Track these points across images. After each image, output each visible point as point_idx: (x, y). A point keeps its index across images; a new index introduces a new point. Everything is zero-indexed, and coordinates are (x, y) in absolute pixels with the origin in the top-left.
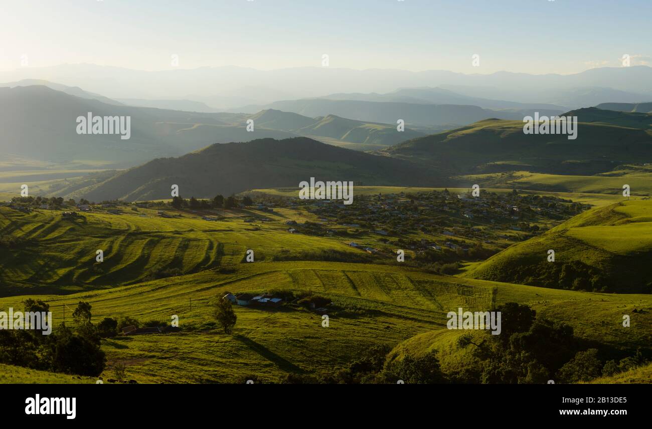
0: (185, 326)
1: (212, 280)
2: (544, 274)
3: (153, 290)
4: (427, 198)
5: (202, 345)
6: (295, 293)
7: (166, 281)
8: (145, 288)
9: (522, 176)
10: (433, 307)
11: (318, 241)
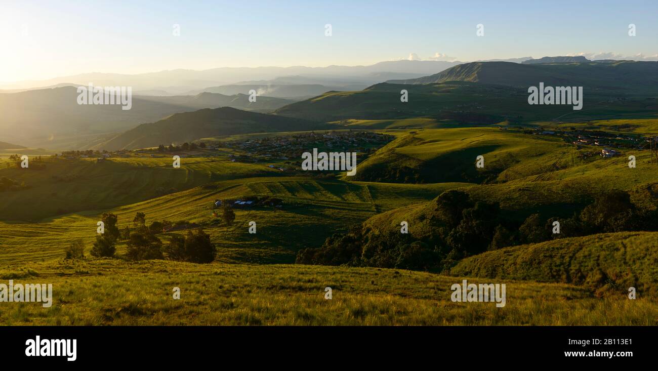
0: (201, 223)
1: (201, 194)
2: (387, 175)
3: (165, 202)
4: (305, 137)
5: (220, 235)
6: (259, 197)
7: (172, 196)
8: (159, 201)
9: (352, 122)
10: (339, 199)
11: (250, 166)
